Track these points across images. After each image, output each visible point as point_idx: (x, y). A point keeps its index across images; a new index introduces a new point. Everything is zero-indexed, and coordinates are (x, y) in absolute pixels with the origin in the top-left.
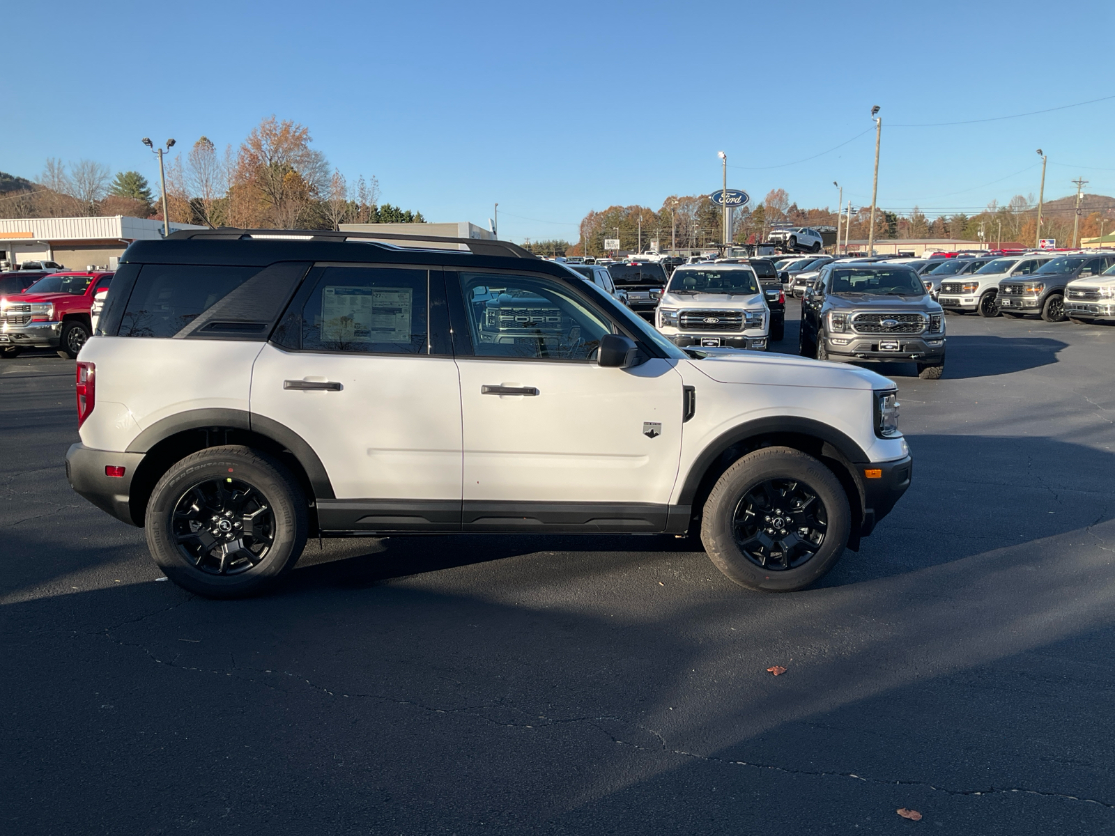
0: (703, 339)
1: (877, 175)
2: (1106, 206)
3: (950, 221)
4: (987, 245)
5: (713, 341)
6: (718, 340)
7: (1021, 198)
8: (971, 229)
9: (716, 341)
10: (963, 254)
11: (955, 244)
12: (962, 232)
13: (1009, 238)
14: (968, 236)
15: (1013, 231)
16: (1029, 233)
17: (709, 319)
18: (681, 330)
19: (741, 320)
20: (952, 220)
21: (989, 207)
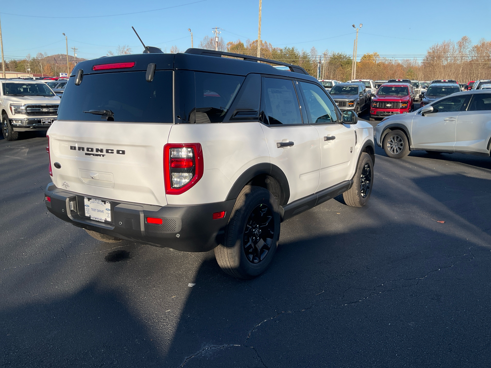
0: (43, 120)
1: (1, 37)
2: (71, 60)
3: (9, 63)
4: (32, 75)
5: (48, 121)
6: (51, 120)
7: (41, 54)
8: (20, 67)
9: (50, 121)
10: (61, 79)
11: (17, 74)
12: (16, 68)
13: (38, 72)
14: (19, 70)
15: (40, 68)
16: (48, 70)
17: (43, 109)
18: (28, 116)
19: (57, 110)
20: (9, 62)
21: (27, 57)
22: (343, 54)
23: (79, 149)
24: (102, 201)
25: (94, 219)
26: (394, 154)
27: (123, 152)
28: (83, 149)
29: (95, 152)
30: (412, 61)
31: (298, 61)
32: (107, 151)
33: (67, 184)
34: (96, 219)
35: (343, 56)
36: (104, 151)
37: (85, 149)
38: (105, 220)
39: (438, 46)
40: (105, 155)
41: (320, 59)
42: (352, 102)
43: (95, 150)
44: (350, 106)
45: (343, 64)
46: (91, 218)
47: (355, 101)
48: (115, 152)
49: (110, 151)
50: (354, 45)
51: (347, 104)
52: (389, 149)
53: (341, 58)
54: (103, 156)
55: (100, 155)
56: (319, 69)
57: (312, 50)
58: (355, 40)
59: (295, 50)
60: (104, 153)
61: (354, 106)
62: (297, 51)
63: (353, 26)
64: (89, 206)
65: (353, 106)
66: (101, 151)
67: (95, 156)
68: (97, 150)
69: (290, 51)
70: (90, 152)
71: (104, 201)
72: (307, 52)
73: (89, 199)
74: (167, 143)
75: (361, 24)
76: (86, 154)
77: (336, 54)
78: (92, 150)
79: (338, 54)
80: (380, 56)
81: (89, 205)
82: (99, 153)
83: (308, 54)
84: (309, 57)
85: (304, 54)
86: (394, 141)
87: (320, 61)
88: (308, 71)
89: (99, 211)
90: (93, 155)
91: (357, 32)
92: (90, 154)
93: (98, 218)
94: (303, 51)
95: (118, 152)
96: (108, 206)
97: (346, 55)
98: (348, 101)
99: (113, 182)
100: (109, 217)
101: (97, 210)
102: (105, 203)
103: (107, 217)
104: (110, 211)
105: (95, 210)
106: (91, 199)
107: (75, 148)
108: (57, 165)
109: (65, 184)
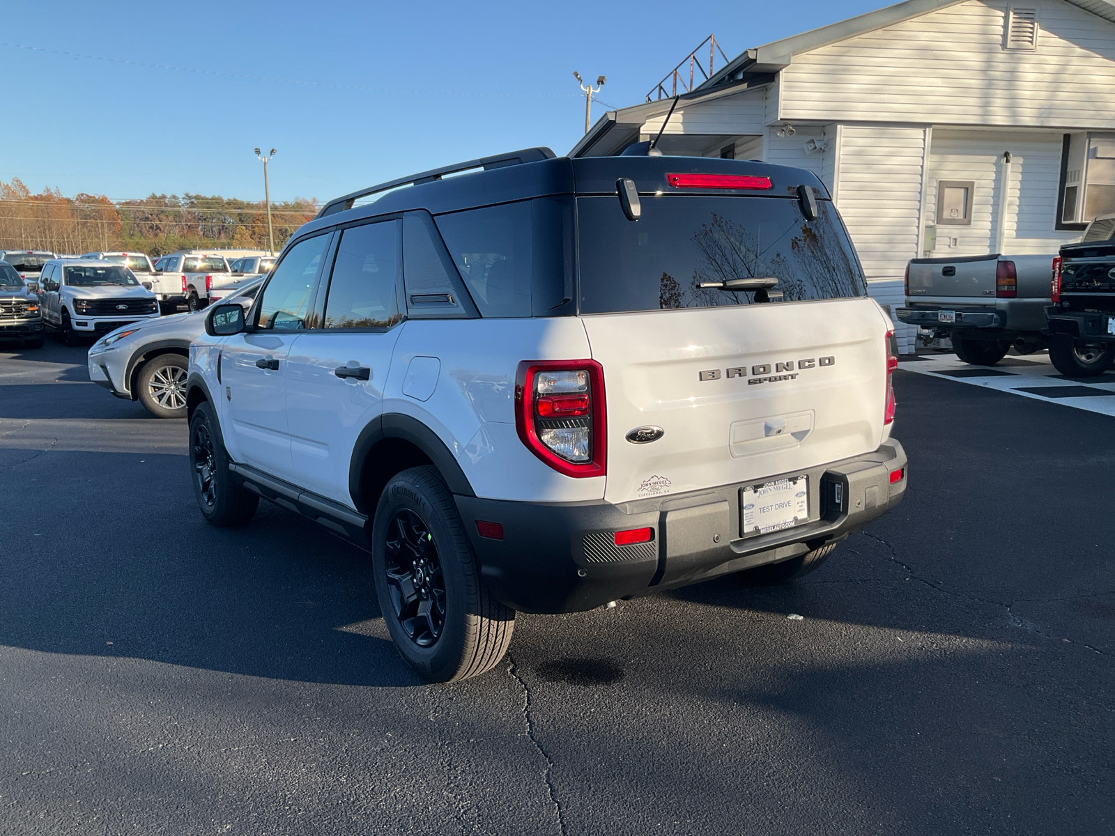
23: (730, 373)
24: (790, 480)
25: (770, 530)
26: (173, 408)
27: (831, 361)
28: (741, 372)
29: (774, 374)
33: (662, 480)
36: (796, 365)
37: (749, 371)
38: (795, 521)
40: (797, 374)
43: (773, 368)
46: (762, 532)
48: (817, 363)
49: (807, 364)
52: (155, 400)
55: (785, 378)
60: (796, 370)
64: (753, 506)
66: (788, 366)
67: (775, 381)
68: (779, 367)
70: (760, 374)
71: (794, 477)
73: (756, 488)
76: (751, 382)
81: (754, 503)
82: (785, 373)
86: (167, 379)
89: (780, 506)
90: (770, 381)
92: (760, 381)
93: (776, 523)
95: (821, 363)
96: (802, 484)
99: (812, 429)
100: (804, 509)
101: (774, 507)
102: (795, 483)
103: (798, 511)
104: (806, 495)
105: (770, 508)
106: (761, 486)
107: (714, 375)
108: (646, 433)
109: (651, 482)
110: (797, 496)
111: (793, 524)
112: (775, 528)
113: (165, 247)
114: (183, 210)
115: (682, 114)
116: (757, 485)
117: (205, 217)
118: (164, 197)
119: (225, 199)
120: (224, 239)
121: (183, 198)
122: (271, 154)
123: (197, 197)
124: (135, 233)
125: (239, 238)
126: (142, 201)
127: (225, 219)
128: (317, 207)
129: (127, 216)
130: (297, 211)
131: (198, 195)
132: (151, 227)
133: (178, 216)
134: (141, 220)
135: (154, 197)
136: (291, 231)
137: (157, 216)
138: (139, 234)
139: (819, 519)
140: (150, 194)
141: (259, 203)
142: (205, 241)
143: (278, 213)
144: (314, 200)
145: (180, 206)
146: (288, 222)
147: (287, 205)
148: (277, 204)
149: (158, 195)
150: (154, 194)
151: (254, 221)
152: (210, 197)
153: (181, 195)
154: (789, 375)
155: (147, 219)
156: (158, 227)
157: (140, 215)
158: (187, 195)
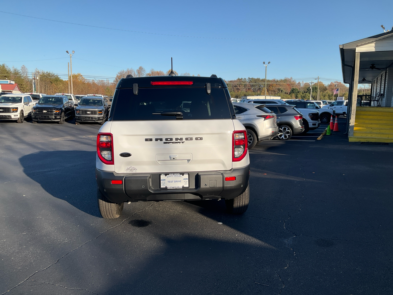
22: (51, 72)
23: (157, 140)
24: (180, 174)
25: (171, 188)
27: (201, 139)
28: (161, 140)
29: (174, 141)
30: (105, 81)
31: (10, 76)
32: (187, 139)
33: (134, 168)
34: (173, 188)
35: (52, 75)
37: (164, 140)
38: (182, 187)
39: (124, 72)
40: (184, 142)
41: (34, 76)
42: (100, 111)
43: (174, 139)
44: (99, 114)
45: (52, 81)
46: (168, 188)
47: (102, 110)
48: (194, 139)
49: (189, 139)
50: (69, 67)
51: (98, 113)
53: (50, 76)
54: (183, 142)
55: (179, 143)
56: (34, 84)
57: (22, 68)
58: (68, 63)
59: (5, 66)
60: (184, 140)
61: (103, 114)
62: (8, 68)
63: (67, 52)
64: (165, 180)
65: (101, 114)
66: (181, 139)
67: (175, 143)
68: (177, 139)
69: (1, 67)
70: (168, 141)
71: (182, 174)
72: (17, 69)
74: (234, 130)
75: (73, 51)
76: (165, 143)
77: (45, 72)
78: (171, 139)
79: (47, 73)
80: (83, 76)
82: (179, 141)
83: (19, 71)
84: (21, 73)
85: (15, 71)
87: (34, 77)
88: (21, 85)
89: (177, 181)
90: (173, 143)
91: (71, 57)
92: (168, 143)
94: (13, 68)
95: (197, 139)
96: (186, 176)
97: (54, 74)
98: (98, 111)
99: (191, 160)
100: (187, 184)
101: (174, 182)
102: (183, 175)
103: (185, 184)
104: (188, 180)
105: (172, 182)
106: (168, 174)
107: (151, 140)
108: (125, 154)
109: (130, 168)
110: (184, 179)
111: (182, 188)
112: (174, 188)
113: (240, 95)
114: (248, 83)
115: (375, 44)
116: (166, 174)
117: (254, 85)
118: (242, 79)
119: (261, 79)
120: (259, 93)
121: (248, 79)
122: (268, 64)
123: (252, 79)
124: (232, 91)
125: (263, 92)
126: (235, 80)
127: (260, 86)
128: (292, 81)
129: (230, 85)
130: (285, 82)
131: (252, 78)
132: (237, 89)
133: (245, 85)
134: (234, 87)
135: (239, 79)
136: (282, 89)
137: (239, 85)
138: (233, 91)
139: (195, 188)
140: (238, 78)
141: (272, 80)
142: (253, 93)
143: (278, 83)
144: (291, 78)
145: (246, 82)
146: (281, 86)
147: (281, 80)
148: (278, 80)
149: (240, 78)
150: (239, 78)
151: (269, 86)
152: (256, 78)
153: (247, 78)
154: (181, 142)
155: (236, 86)
156: (239, 89)
157: (234, 85)
158: (249, 78)
